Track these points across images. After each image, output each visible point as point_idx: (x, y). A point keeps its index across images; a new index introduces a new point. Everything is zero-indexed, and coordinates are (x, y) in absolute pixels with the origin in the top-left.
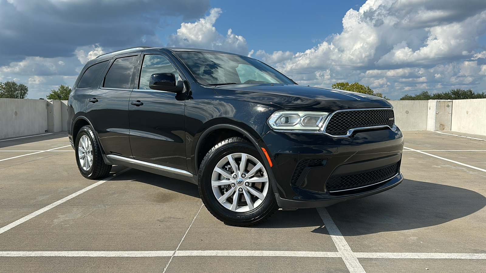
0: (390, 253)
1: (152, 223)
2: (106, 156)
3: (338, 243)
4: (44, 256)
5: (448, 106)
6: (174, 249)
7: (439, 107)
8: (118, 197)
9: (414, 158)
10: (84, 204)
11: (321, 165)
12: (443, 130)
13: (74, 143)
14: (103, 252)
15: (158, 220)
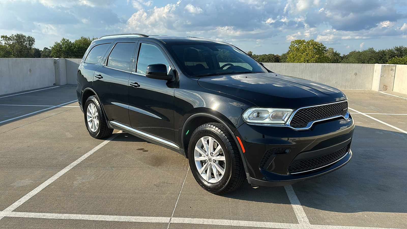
0: (340, 226)
1: (151, 188)
2: (110, 122)
3: (299, 214)
4: (72, 219)
5: (392, 70)
6: (169, 215)
7: (384, 71)
8: (121, 159)
9: (361, 122)
10: (95, 166)
11: (285, 153)
12: (386, 90)
13: (83, 108)
14: (116, 216)
15: (155, 185)
